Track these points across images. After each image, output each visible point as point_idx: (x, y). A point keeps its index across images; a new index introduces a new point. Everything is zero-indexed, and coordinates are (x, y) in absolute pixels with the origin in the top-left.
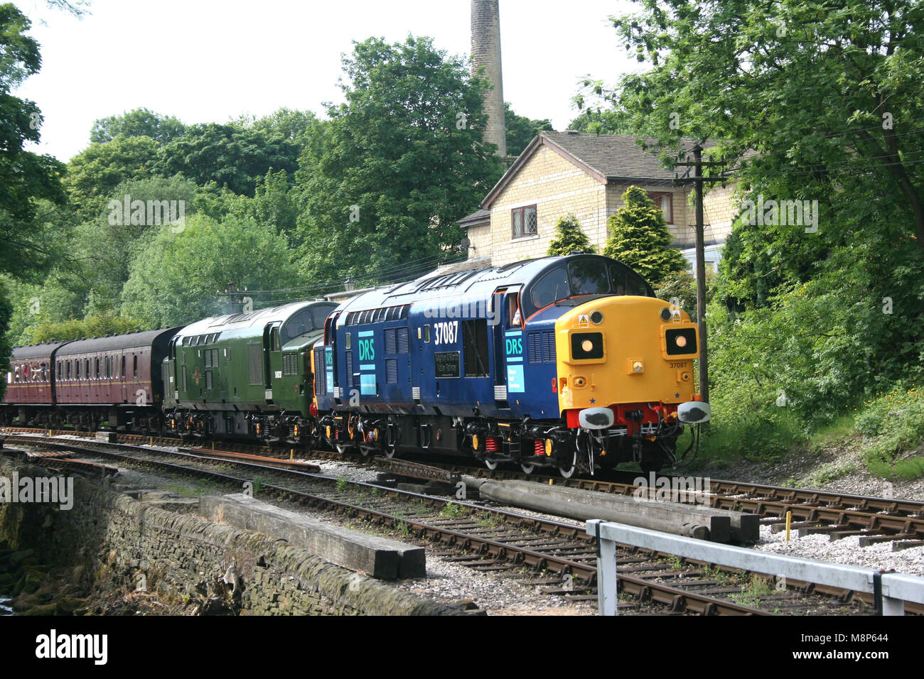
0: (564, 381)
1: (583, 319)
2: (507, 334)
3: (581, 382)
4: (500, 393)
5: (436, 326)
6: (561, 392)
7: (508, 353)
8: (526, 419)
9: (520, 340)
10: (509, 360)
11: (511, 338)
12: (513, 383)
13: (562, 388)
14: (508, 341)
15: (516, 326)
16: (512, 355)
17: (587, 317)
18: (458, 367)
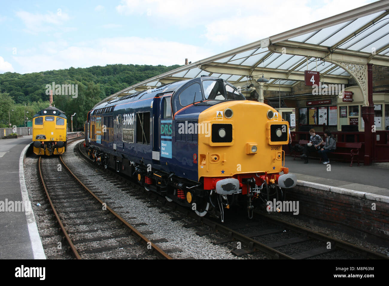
0: (203, 157)
1: (220, 114)
2: (162, 121)
3: (216, 159)
4: (156, 156)
5: (124, 116)
6: (201, 164)
7: (162, 133)
8: (172, 174)
9: (171, 126)
10: (162, 137)
11: (164, 124)
12: (164, 151)
13: (201, 161)
14: (162, 126)
15: (169, 117)
16: (164, 135)
17: (222, 113)
18: (133, 137)
